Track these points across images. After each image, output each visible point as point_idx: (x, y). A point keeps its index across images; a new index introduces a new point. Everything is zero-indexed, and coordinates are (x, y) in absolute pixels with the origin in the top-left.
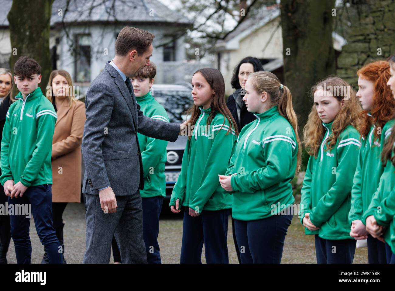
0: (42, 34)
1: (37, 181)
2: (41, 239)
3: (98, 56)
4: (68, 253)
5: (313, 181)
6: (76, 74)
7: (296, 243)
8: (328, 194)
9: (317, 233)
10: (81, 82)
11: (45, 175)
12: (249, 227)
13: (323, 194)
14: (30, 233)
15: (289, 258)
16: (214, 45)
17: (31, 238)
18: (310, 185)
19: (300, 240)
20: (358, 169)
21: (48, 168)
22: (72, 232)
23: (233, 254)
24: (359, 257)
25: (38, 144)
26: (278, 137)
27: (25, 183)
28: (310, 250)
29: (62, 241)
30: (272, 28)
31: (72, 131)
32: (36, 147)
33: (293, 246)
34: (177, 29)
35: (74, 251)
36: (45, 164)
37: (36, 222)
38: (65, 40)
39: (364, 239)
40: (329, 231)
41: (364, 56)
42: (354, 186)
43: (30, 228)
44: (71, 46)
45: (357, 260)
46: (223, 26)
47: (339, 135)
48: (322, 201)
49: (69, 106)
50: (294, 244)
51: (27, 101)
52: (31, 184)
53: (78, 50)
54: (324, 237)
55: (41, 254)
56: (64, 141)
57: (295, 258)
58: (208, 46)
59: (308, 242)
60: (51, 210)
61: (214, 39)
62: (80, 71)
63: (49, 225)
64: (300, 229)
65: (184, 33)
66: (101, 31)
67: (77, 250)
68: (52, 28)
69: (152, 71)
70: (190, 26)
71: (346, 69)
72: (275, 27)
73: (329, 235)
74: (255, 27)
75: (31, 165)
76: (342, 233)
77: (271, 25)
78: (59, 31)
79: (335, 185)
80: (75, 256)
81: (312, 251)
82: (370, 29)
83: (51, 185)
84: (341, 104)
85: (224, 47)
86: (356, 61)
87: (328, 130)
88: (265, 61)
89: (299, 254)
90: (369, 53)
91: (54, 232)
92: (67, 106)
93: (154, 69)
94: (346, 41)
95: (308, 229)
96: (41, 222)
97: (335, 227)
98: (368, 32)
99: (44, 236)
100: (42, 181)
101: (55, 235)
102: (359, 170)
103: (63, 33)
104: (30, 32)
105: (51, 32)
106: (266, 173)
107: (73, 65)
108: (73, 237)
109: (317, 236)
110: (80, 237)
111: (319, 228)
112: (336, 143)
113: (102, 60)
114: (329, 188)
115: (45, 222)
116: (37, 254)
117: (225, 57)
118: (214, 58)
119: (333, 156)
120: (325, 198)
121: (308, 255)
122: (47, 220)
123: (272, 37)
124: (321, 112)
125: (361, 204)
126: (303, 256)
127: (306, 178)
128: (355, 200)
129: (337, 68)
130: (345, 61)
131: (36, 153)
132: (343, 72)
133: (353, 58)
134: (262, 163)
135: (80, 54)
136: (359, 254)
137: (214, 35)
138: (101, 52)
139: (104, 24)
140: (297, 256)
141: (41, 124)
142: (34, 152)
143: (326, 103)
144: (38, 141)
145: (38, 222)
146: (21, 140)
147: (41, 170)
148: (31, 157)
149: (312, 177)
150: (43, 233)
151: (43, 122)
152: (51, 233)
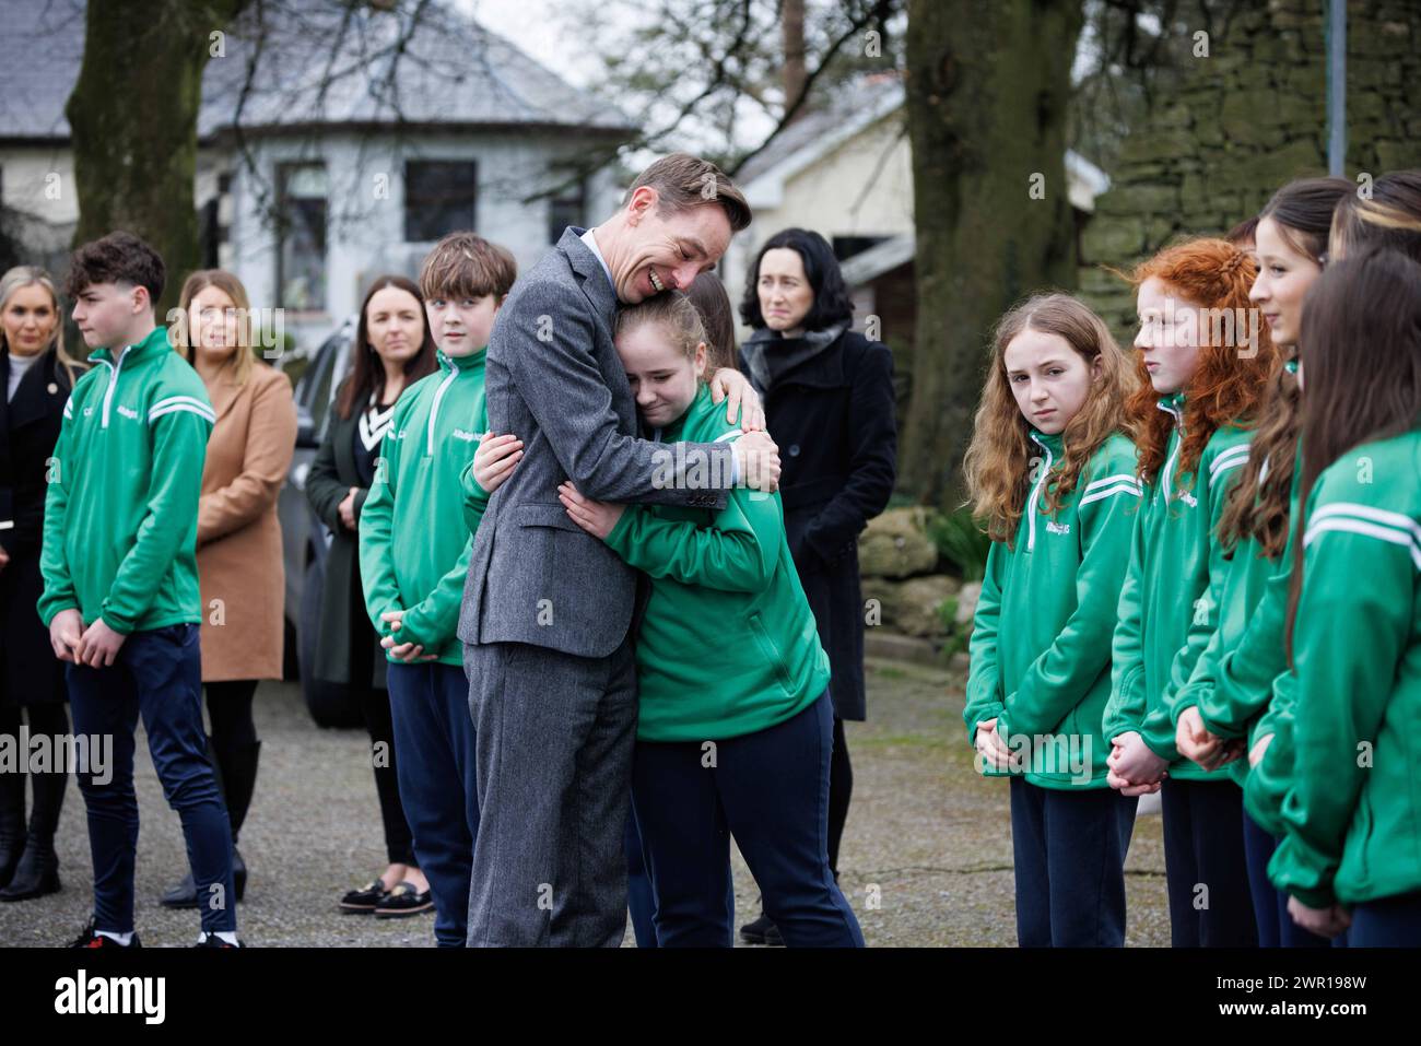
0: (173, 163)
1: (154, 615)
2: (168, 790)
3: (345, 228)
5: (1005, 612)
6: (279, 285)
7: (952, 802)
8: (1053, 649)
10: (294, 310)
11: (179, 597)
13: (1037, 651)
14: (135, 774)
15: (930, 851)
17: (137, 790)
18: (996, 625)
19: (965, 793)
20: (1132, 572)
21: (184, 574)
24: (1145, 845)
25: (155, 503)
27: (117, 625)
28: (995, 824)
30: (881, 141)
31: (248, 460)
32: (149, 512)
34: (588, 145)
36: (175, 564)
37: (154, 739)
38: (244, 180)
39: (1152, 791)
41: (1161, 227)
42: (1119, 626)
43: (136, 759)
44: (262, 199)
45: (1137, 853)
46: (729, 134)
48: (1035, 671)
49: (239, 384)
50: (947, 806)
51: (124, 369)
52: (136, 625)
54: (1041, 781)
56: (223, 491)
57: (947, 850)
62: (294, 275)
63: (192, 749)
65: (612, 157)
68: (205, 144)
69: (500, 272)
70: (630, 136)
71: (1108, 266)
72: (890, 139)
74: (831, 139)
75: (133, 566)
77: (876, 134)
78: (229, 152)
79: (1074, 621)
80: (269, 845)
81: (999, 828)
82: (1182, 143)
83: (196, 625)
84: (1093, 371)
86: (1138, 242)
87: (1049, 453)
89: (960, 837)
90: (1179, 218)
91: (208, 770)
92: (231, 386)
93: (506, 267)
94: (1109, 178)
96: (167, 741)
98: (1174, 153)
99: (177, 781)
100: (167, 614)
101: (211, 781)
102: (1135, 577)
103: (239, 158)
104: (135, 157)
105: (202, 157)
107: (270, 256)
109: (1018, 781)
113: (357, 242)
114: (1058, 632)
115: (180, 739)
116: (154, 840)
119: (1068, 532)
120: (1044, 662)
121: (988, 838)
122: (186, 732)
124: (1040, 402)
125: (1141, 683)
126: (974, 843)
127: (984, 605)
128: (1123, 668)
129: (1081, 263)
130: (1102, 241)
131: (147, 529)
132: (1099, 274)
133: (1129, 231)
135: (291, 224)
136: (1146, 836)
138: (357, 218)
139: (364, 132)
140: (953, 843)
141: (162, 441)
142: (142, 528)
143: (1056, 372)
144: (154, 494)
145: (160, 740)
146: (103, 488)
147: (164, 581)
148: (132, 540)
149: (999, 601)
150: (175, 773)
151: (169, 434)
152: (197, 774)
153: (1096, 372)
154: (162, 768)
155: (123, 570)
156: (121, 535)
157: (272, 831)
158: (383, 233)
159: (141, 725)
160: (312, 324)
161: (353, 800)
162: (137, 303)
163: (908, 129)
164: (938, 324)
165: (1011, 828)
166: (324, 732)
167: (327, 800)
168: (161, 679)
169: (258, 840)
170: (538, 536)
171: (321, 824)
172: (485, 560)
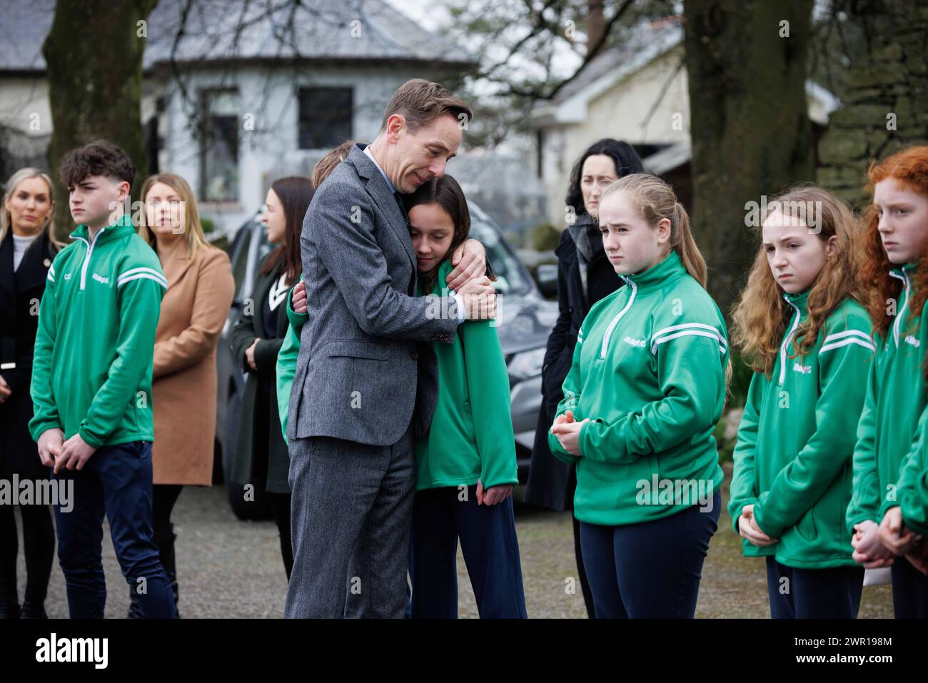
0: (124, 90)
1: (119, 434)
2: (124, 569)
3: (255, 139)
4: (188, 603)
5: (761, 430)
6: (204, 182)
7: (724, 576)
8: (797, 461)
9: (770, 554)
10: (216, 201)
11: (138, 421)
12: (618, 539)
13: (785, 460)
16: (529, 112)
17: (104, 568)
18: (755, 440)
19: (734, 569)
20: (868, 403)
22: (196, 552)
23: (576, 604)
25: (122, 349)
26: (689, 329)
27: (91, 440)
28: (757, 593)
29: (172, 574)
30: (664, 71)
31: (194, 316)
32: (117, 355)
33: (718, 583)
34: (442, 75)
35: (201, 597)
36: (137, 395)
37: (114, 529)
38: (177, 102)
40: (801, 548)
41: (880, 136)
42: (858, 443)
44: (192, 117)
46: (548, 68)
47: (823, 322)
48: (782, 478)
49: (190, 259)
50: (720, 579)
51: (98, 245)
52: (105, 442)
53: (209, 126)
54: (787, 561)
55: (123, 605)
56: (173, 339)
58: (514, 115)
59: (752, 573)
60: (151, 503)
61: (528, 99)
62: (215, 175)
63: (143, 537)
64: (732, 544)
65: (458, 84)
66: (263, 81)
67: (209, 596)
68: (148, 75)
70: (471, 68)
71: (839, 167)
72: (671, 70)
73: (801, 558)
74: (624, 70)
75: (106, 398)
76: (830, 553)
77: (661, 66)
78: (164, 81)
79: (814, 440)
80: (204, 609)
81: (760, 595)
82: (895, 72)
83: (150, 443)
84: (828, 248)
85: (551, 117)
86: (863, 148)
87: (798, 311)
88: (649, 150)
89: (730, 603)
90: (894, 129)
91: (156, 553)
92: (184, 259)
94: (838, 100)
95: (750, 544)
96: (125, 530)
97: (814, 539)
98: (890, 80)
99: (131, 562)
100: (129, 433)
101: (158, 561)
102: (870, 407)
103: (173, 86)
104: (95, 85)
105: (146, 84)
106: (667, 414)
107: (196, 161)
108: (200, 564)
109: (771, 560)
110: (216, 565)
111: (776, 541)
112: (816, 341)
113: (264, 149)
114: (801, 448)
115: (136, 529)
116: (115, 606)
117: (553, 140)
118: (528, 142)
119: (810, 372)
120: (790, 470)
121: (753, 603)
122: (139, 524)
123: (664, 91)
124: (781, 267)
125: (876, 485)
126: (741, 607)
127: (745, 424)
128: (861, 475)
129: (818, 164)
130: (836, 147)
131: (116, 368)
132: (832, 173)
133: (855, 140)
134: (651, 391)
135: (213, 136)
137: (528, 89)
138: (264, 131)
139: (268, 66)
140: (725, 607)
141: (129, 301)
142: (112, 368)
143: (793, 246)
144: (122, 341)
145: (120, 528)
146: (81, 336)
147: (128, 408)
148: (104, 377)
149: (758, 422)
150: (130, 555)
151: (133, 297)
152: (148, 556)
153: (831, 249)
154: (121, 551)
155: (97, 399)
156: (95, 372)
157: (205, 599)
158: (284, 143)
159: (106, 519)
160: (230, 212)
161: (266, 575)
162: (121, 194)
163: (686, 61)
164: (709, 212)
165: (769, 597)
166: (243, 524)
167: (247, 574)
168: (123, 481)
169: (195, 606)
170: (341, 363)
171: (242, 594)
172: (302, 380)
